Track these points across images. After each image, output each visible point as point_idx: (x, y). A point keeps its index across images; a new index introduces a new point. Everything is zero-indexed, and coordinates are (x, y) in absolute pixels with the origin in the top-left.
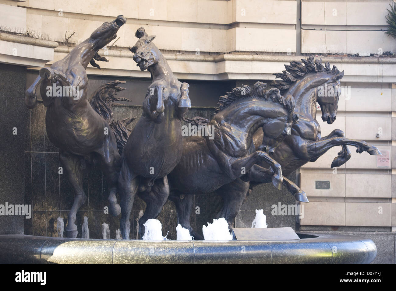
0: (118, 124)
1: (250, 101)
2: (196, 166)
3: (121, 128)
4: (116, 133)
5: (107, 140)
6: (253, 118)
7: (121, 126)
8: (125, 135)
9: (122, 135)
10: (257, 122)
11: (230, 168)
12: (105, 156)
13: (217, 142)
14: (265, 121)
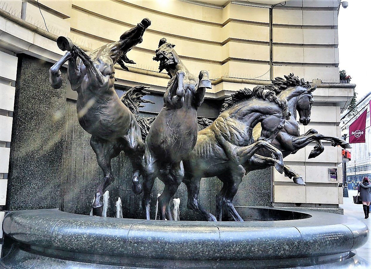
0: (143, 121)
1: (251, 101)
2: (206, 153)
3: (146, 123)
4: (141, 127)
5: (133, 129)
6: (254, 114)
7: (145, 122)
8: (148, 129)
9: (146, 129)
10: (257, 118)
11: (236, 156)
12: (130, 141)
13: (224, 134)
14: (264, 117)
